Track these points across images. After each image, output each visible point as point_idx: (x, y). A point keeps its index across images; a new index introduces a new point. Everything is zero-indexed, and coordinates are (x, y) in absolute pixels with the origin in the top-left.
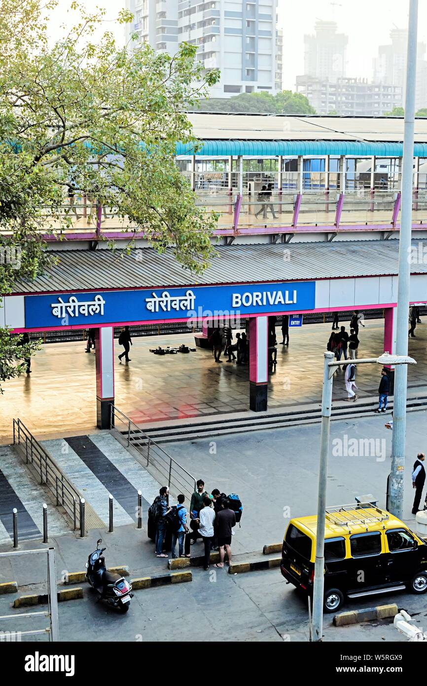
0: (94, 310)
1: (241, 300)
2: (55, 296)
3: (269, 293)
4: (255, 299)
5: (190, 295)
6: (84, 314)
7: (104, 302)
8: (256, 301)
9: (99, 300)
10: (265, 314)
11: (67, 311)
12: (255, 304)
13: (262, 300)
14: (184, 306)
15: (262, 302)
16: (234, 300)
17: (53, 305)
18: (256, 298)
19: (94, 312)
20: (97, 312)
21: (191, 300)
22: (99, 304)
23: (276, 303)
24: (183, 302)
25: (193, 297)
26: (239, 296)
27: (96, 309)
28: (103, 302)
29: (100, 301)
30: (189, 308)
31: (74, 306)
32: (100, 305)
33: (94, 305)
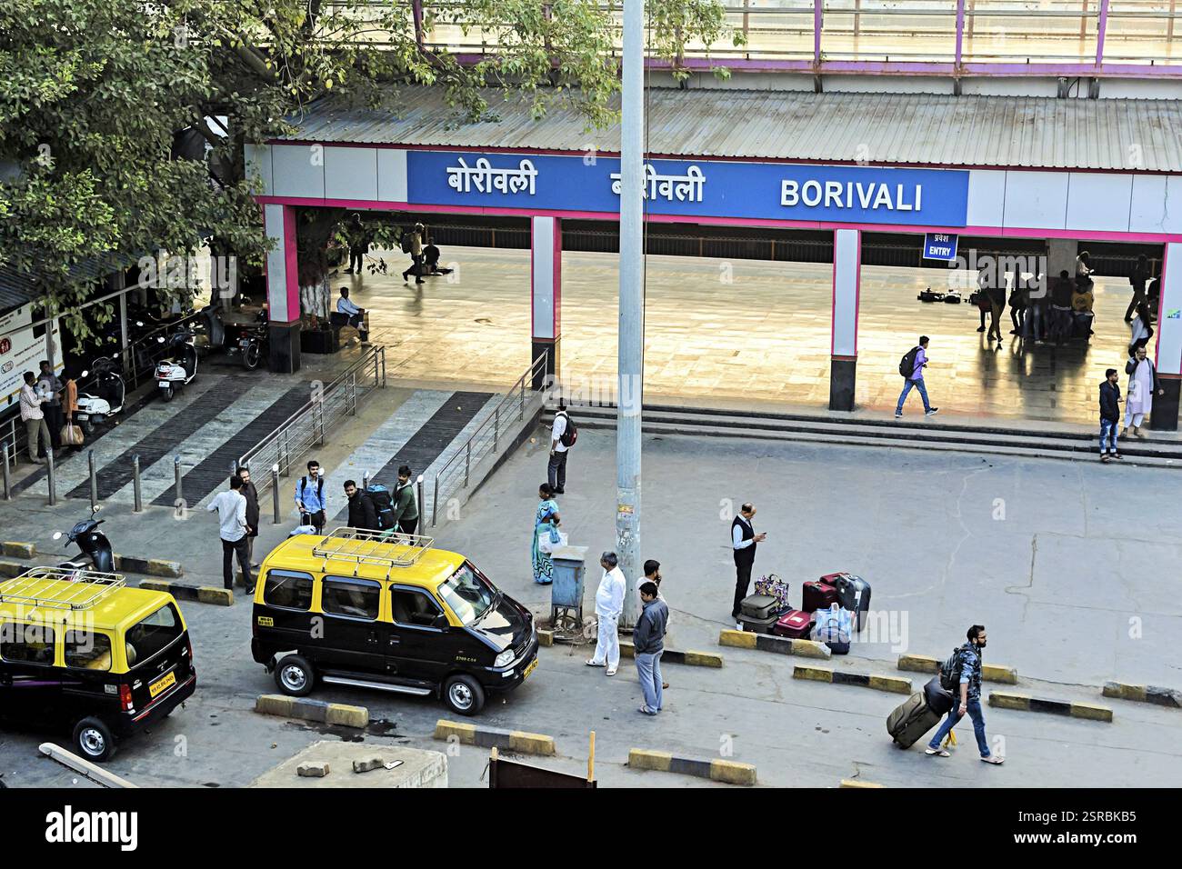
0: (518, 184)
1: (799, 192)
2: (452, 154)
3: (859, 186)
4: (828, 194)
5: (694, 174)
6: (502, 190)
7: (536, 173)
8: (831, 198)
9: (527, 167)
10: (853, 225)
11: (472, 181)
12: (827, 203)
13: (843, 196)
14: (683, 194)
15: (845, 202)
16: (785, 192)
17: (449, 170)
18: (832, 192)
19: (518, 187)
20: (523, 188)
21: (696, 183)
22: (526, 174)
23: (875, 206)
24: (681, 186)
25: (701, 179)
26: (795, 184)
27: (522, 183)
28: (533, 173)
29: (529, 169)
30: (691, 198)
31: (485, 175)
32: (528, 177)
33: (519, 176)
